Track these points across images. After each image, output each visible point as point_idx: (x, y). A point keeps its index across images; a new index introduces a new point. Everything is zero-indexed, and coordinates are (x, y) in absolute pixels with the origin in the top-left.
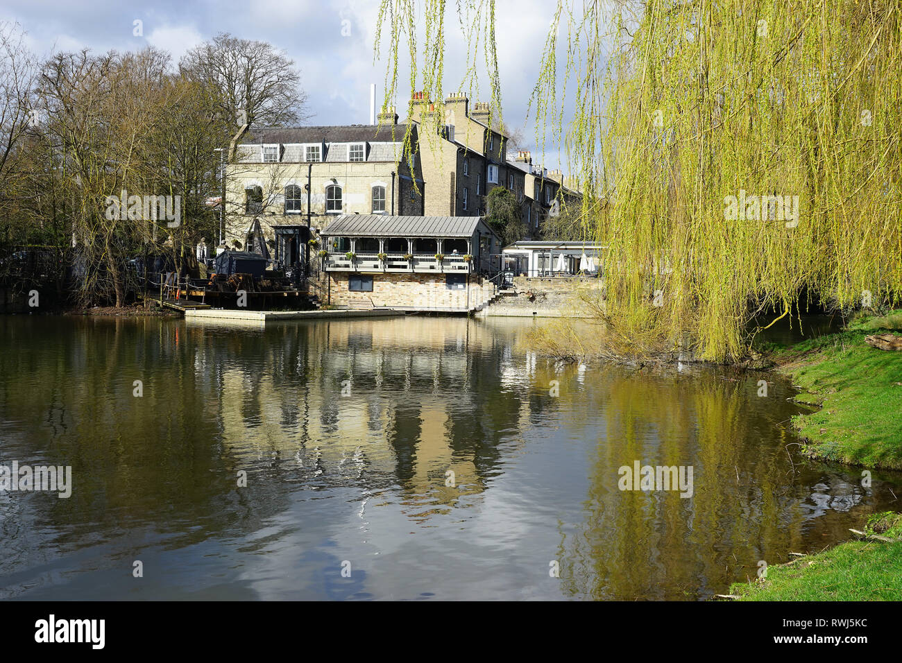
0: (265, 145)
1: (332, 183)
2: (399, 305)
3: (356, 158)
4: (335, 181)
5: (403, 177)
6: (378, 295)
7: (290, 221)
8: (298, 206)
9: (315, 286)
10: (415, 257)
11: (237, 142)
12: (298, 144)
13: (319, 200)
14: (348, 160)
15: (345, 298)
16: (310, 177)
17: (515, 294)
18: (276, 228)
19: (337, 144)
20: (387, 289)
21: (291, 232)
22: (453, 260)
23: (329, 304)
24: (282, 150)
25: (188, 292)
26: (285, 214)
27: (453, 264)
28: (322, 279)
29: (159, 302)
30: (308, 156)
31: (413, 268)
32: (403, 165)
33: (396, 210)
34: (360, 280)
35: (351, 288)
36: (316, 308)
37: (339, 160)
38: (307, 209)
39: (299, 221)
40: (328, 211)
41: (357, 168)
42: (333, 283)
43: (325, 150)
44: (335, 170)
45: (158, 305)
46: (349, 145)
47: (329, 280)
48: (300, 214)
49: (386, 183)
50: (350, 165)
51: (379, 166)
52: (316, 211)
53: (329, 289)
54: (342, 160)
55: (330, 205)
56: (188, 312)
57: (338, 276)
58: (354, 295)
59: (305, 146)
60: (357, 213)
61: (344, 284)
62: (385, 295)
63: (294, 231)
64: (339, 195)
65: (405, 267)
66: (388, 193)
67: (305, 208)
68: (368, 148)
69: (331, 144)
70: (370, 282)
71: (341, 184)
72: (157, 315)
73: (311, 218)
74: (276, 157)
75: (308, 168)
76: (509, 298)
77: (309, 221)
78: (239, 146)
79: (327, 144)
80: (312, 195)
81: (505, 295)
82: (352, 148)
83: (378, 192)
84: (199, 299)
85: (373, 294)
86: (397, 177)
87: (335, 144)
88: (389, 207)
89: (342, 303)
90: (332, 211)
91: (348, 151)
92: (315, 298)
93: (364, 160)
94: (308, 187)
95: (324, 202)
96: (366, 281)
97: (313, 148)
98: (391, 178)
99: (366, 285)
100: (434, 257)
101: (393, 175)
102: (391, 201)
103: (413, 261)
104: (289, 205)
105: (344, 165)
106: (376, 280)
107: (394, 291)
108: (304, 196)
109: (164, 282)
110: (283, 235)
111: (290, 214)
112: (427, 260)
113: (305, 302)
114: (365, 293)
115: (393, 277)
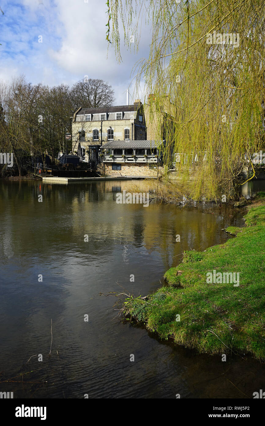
0: (86, 115)
1: (110, 128)
2: (131, 175)
3: (118, 119)
4: (111, 127)
5: (137, 125)
6: (123, 171)
7: (95, 143)
8: (98, 138)
9: (100, 168)
10: (136, 156)
11: (76, 114)
12: (98, 114)
13: (105, 135)
14: (116, 119)
15: (111, 173)
16: (102, 126)
17: (175, 171)
18: (89, 146)
19: (112, 113)
20: (126, 169)
21: (95, 148)
22: (151, 157)
23: (105, 175)
24: (92, 116)
25: (46, 171)
26: (93, 141)
27: (151, 159)
28: (102, 165)
29: (35, 174)
30: (101, 118)
31: (136, 160)
32: (136, 120)
33: (134, 138)
34: (116, 166)
35: (113, 169)
36: (100, 177)
37: (113, 119)
38: (101, 139)
39: (98, 143)
40: (109, 139)
41: (119, 122)
42: (106, 167)
43: (108, 116)
44: (111, 123)
45: (34, 175)
46: (116, 113)
47: (105, 166)
48: (98, 141)
49: (129, 128)
50: (116, 121)
51: (127, 121)
52: (104, 140)
53: (105, 169)
54: (114, 119)
55: (109, 137)
56: (43, 178)
57: (108, 164)
58: (114, 172)
59: (100, 114)
60: (119, 140)
61: (110, 167)
62: (126, 171)
63: (96, 147)
64: (112, 133)
65: (133, 160)
66: (131, 132)
67: (100, 138)
68: (123, 114)
69: (110, 113)
70: (120, 167)
71: (113, 129)
72: (33, 179)
73: (103, 142)
74: (90, 119)
75: (101, 123)
76: (173, 172)
77: (102, 143)
78: (77, 115)
79: (108, 113)
80: (103, 133)
81: (172, 171)
82: (117, 114)
83: (126, 131)
84: (49, 173)
85: (121, 171)
86: (134, 125)
87: (111, 113)
88: (131, 137)
89: (110, 175)
90: (110, 139)
91: (116, 116)
92: (99, 173)
93: (122, 119)
94: (101, 130)
95: (107, 136)
96: (118, 166)
97: (103, 115)
98: (132, 126)
99: (119, 168)
100: (144, 156)
101: (132, 124)
102: (131, 135)
103: (136, 158)
104: (94, 138)
105: (114, 121)
106: (122, 166)
107: (129, 170)
108: (100, 134)
109: (36, 166)
110: (92, 149)
111: (95, 141)
112: (141, 157)
113: (95, 174)
114: (118, 171)
115: (129, 164)
